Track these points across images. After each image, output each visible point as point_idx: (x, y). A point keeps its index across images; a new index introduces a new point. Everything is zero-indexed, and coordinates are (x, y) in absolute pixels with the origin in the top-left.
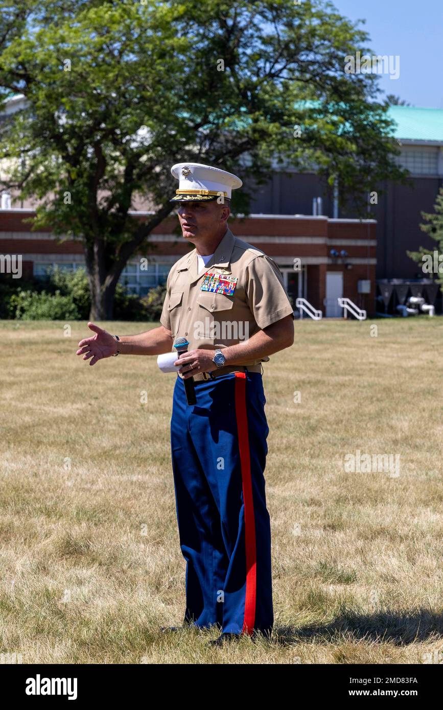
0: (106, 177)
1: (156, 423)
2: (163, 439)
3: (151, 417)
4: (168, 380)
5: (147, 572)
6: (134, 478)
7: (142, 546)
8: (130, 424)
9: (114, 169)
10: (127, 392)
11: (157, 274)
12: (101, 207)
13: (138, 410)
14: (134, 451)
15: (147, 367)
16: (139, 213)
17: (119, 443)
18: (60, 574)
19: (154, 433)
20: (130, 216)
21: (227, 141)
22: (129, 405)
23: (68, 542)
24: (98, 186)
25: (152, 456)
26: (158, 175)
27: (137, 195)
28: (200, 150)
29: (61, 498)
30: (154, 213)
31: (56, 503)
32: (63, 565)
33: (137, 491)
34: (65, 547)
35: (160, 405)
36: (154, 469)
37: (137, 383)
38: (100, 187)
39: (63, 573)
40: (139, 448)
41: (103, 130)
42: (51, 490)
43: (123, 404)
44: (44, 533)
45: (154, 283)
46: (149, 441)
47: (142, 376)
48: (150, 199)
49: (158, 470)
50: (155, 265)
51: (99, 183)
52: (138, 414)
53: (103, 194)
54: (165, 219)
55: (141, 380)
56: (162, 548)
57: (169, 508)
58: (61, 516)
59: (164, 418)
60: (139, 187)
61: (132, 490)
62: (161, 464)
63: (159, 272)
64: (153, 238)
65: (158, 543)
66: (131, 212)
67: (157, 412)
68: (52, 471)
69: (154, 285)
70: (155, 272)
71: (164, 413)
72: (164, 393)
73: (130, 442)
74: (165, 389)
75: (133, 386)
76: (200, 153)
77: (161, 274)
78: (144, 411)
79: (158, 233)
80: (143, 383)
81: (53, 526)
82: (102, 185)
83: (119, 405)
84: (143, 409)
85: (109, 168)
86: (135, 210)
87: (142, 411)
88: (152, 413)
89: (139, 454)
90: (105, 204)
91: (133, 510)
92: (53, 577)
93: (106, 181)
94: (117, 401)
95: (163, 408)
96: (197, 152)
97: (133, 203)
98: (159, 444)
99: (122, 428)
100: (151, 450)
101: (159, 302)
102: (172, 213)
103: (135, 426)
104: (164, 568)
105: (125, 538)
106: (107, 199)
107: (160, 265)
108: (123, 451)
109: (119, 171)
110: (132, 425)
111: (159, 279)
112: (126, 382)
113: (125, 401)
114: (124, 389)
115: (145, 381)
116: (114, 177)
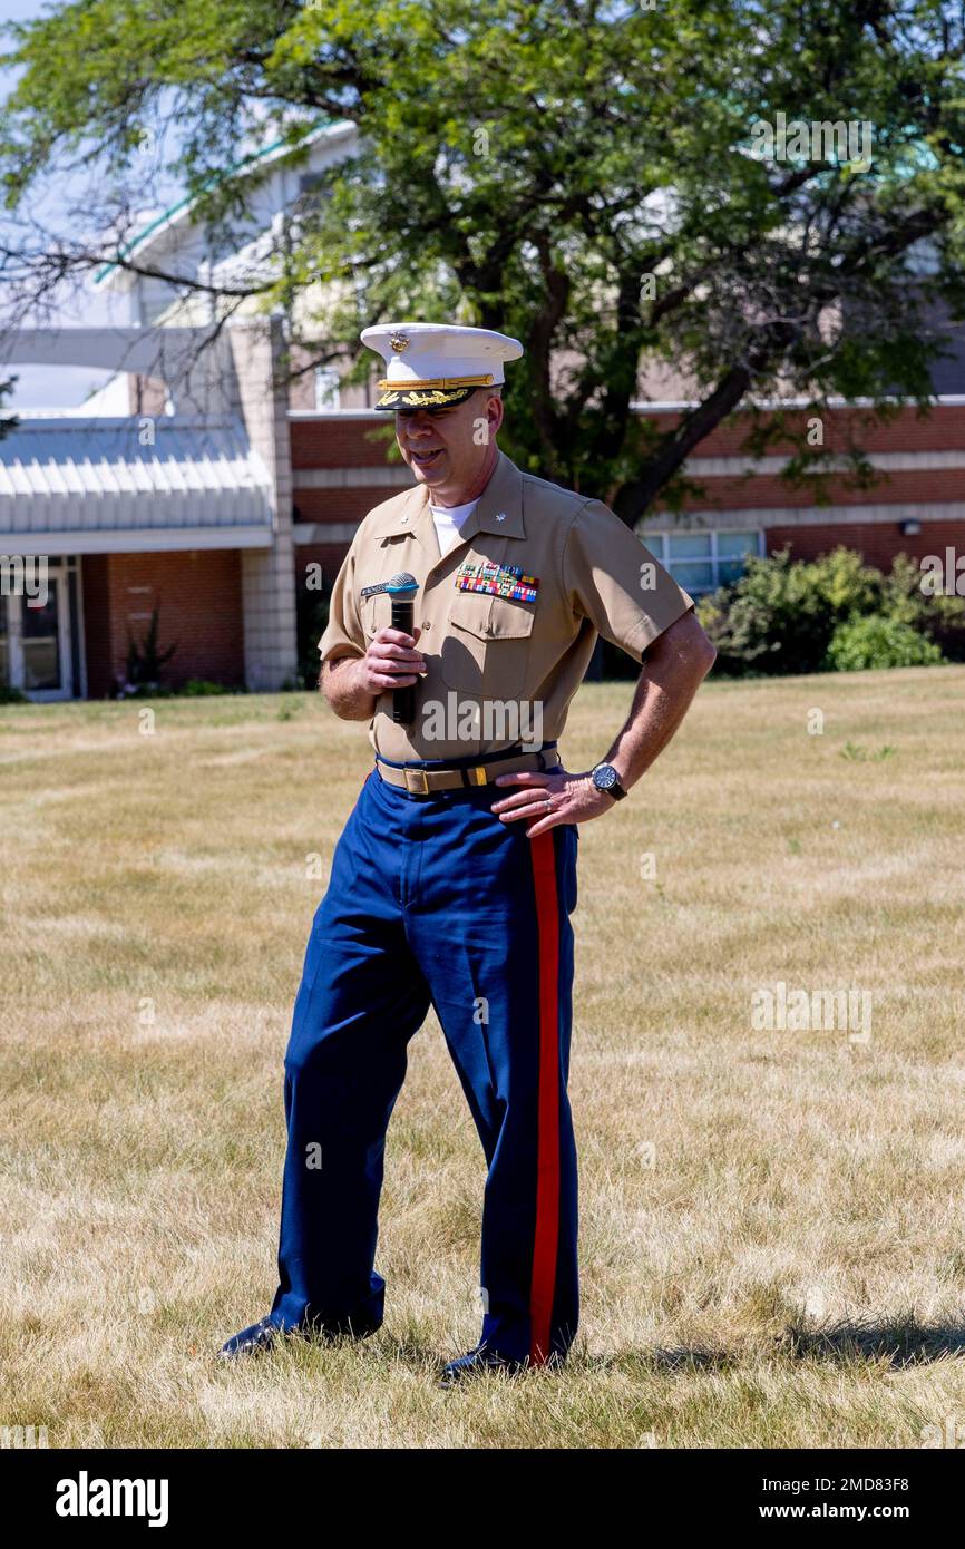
0: (572, 320)
1: (693, 928)
2: (709, 964)
3: (682, 914)
4: (730, 822)
5: (650, 1273)
6: (631, 1060)
7: (642, 1214)
8: (628, 934)
9: (590, 298)
10: (625, 855)
11: (715, 559)
12: (562, 396)
13: (650, 899)
14: (635, 996)
15: (678, 793)
16: (657, 405)
17: (598, 978)
18: (444, 1282)
19: (685, 949)
20: (635, 415)
21: (872, 213)
22: (627, 885)
23: (464, 1210)
24: (553, 341)
25: (678, 1005)
26: (701, 307)
27: (652, 362)
28: (806, 238)
29: (451, 1111)
30: (696, 404)
31: (439, 1123)
32: (451, 1263)
33: (636, 1088)
34: (458, 1224)
35: (704, 882)
36: (679, 1036)
37: (651, 833)
38: (557, 346)
39: (451, 1280)
40: (647, 988)
41: (555, 201)
42: (428, 1095)
43: (613, 885)
44: (409, 1193)
45: (710, 582)
46: (671, 971)
47: (663, 815)
48: (686, 369)
49: (690, 1039)
50: (709, 536)
51: (555, 335)
52: (649, 908)
53: (564, 363)
54: (727, 419)
55: (662, 825)
56: (687, 1217)
57: (710, 1125)
58: (450, 1152)
59: (713, 913)
60: (655, 341)
61: (623, 1087)
62: (699, 1025)
63: (720, 553)
64: (698, 468)
65: (678, 1206)
66: (638, 405)
67: (696, 899)
68: (431, 1050)
69: (709, 588)
70: (709, 554)
71: (713, 902)
72: (714, 853)
73: (626, 974)
74: (719, 843)
75: (639, 840)
76: (805, 247)
77: (724, 559)
78: (664, 899)
79: (710, 456)
80: (666, 832)
81: (430, 1177)
82: (561, 338)
83: (603, 887)
84: (661, 894)
85: (577, 296)
86: (649, 399)
87: (660, 900)
88: (684, 903)
89: (647, 1002)
90: (572, 388)
91: (622, 1132)
92: (426, 1291)
93: (572, 329)
94: (600, 877)
95: (712, 890)
96: (799, 244)
97: (641, 380)
98: (698, 977)
99: (609, 941)
100: (676, 991)
101: (724, 629)
102: (742, 403)
103: (639, 935)
104: (691, 1262)
105: (601, 1199)
106: (575, 375)
107: (720, 536)
108: (608, 996)
109: (605, 304)
110: (632, 934)
111: (721, 572)
112: (624, 831)
113: (619, 878)
114: (619, 849)
115: (671, 826)
116: (591, 319)
